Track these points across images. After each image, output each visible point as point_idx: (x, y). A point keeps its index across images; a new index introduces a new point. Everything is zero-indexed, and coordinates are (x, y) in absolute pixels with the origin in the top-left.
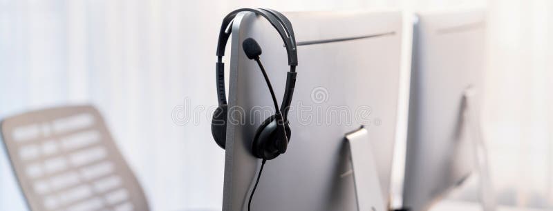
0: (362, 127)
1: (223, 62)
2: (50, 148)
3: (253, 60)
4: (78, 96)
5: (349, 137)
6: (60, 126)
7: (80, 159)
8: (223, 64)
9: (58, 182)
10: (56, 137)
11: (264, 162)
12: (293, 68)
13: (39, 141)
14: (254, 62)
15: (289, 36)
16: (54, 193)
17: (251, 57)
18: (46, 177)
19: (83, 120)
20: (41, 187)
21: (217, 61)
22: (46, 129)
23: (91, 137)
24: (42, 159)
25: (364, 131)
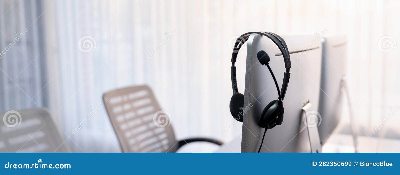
0: (309, 102)
1: (235, 66)
2: (127, 107)
3: (265, 65)
4: (140, 82)
5: (304, 108)
6: (132, 96)
7: (141, 112)
8: (236, 67)
9: (132, 124)
10: (130, 101)
11: (266, 130)
12: (288, 70)
13: (122, 104)
14: (265, 66)
15: (285, 49)
16: (130, 129)
17: (263, 63)
18: (126, 121)
19: (142, 93)
20: (124, 127)
21: (232, 65)
22: (126, 98)
23: (148, 101)
24: (124, 112)
25: (309, 104)
